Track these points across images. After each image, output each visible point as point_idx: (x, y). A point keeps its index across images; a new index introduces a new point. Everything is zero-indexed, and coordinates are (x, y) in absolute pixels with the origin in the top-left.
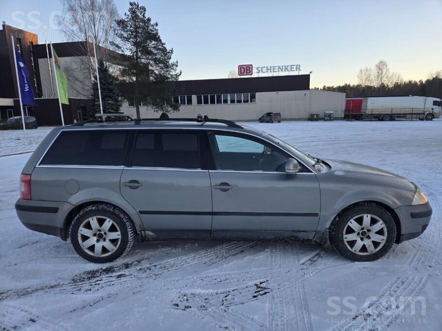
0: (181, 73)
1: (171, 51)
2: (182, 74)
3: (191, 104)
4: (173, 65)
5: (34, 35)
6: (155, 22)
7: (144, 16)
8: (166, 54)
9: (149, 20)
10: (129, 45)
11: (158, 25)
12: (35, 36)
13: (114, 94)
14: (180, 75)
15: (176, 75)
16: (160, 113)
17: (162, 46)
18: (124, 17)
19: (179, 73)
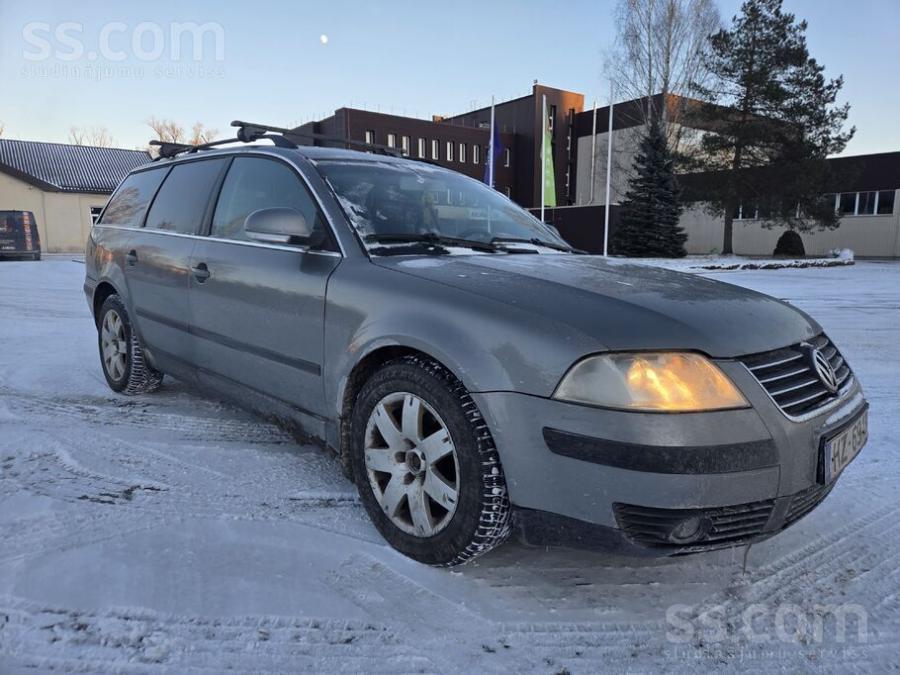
0: (853, 132)
1: (838, 82)
2: (855, 134)
3: (891, 212)
4: (833, 116)
5: (579, 95)
6: (801, 22)
7: (777, 13)
8: (822, 92)
9: (789, 19)
10: (732, 85)
11: (808, 26)
12: (580, 98)
13: (667, 189)
14: (851, 137)
15: (838, 139)
16: (779, 230)
17: (814, 75)
18: (730, 27)
19: (848, 133)
